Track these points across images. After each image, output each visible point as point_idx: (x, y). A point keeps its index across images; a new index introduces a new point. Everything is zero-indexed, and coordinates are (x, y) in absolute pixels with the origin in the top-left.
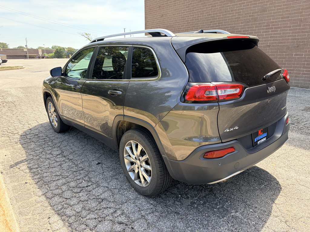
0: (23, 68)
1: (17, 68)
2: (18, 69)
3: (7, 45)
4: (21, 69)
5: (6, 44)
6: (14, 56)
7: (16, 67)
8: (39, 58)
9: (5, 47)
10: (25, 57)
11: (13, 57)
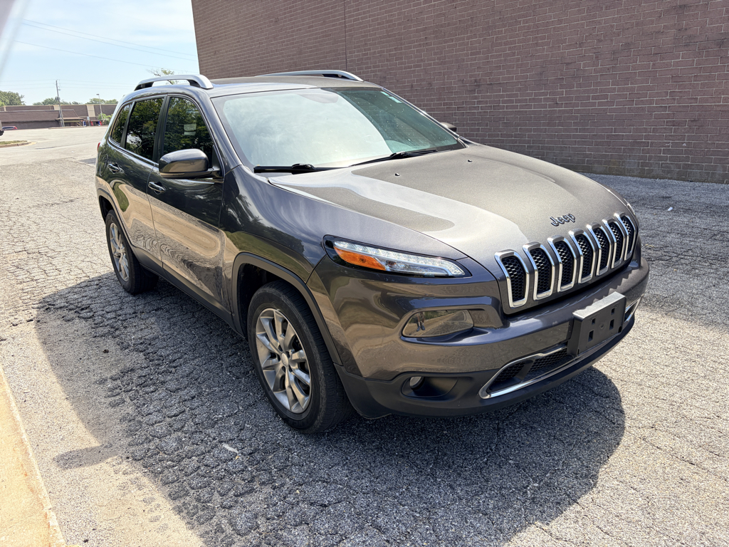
0: (28, 143)
1: (16, 144)
2: (18, 145)
3: (19, 98)
4: (23, 144)
5: (17, 94)
6: (31, 122)
7: (15, 142)
8: (87, 124)
9: (16, 101)
10: (56, 123)
11: (30, 124)
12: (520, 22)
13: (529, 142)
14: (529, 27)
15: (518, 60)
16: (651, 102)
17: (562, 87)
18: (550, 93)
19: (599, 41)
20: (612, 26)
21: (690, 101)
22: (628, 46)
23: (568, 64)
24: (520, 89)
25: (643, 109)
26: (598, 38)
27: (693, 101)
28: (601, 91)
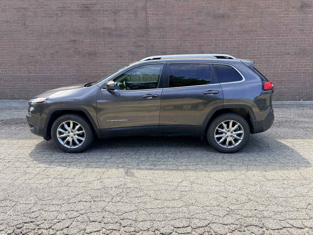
12: (5, 37)
13: (19, 89)
14: (10, 40)
15: (7, 53)
16: (70, 73)
17: (31, 66)
18: (26, 68)
19: (45, 49)
20: (49, 44)
21: (83, 73)
22: (57, 52)
23: (32, 57)
24: (10, 66)
25: (67, 75)
26: (44, 48)
27: (84, 73)
28: (49, 68)
